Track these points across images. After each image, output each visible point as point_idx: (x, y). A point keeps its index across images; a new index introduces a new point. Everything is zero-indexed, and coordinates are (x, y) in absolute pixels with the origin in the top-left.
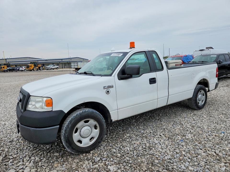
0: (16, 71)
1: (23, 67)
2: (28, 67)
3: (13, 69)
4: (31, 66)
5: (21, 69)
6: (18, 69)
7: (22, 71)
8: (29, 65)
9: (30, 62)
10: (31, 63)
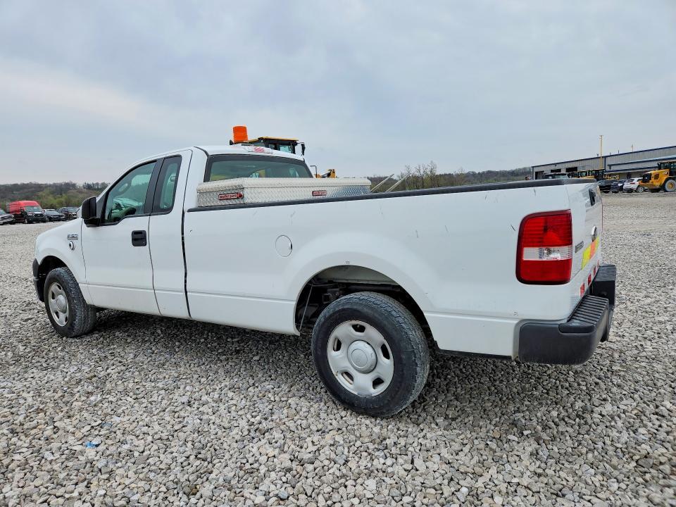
0: (616, 192)
1: (636, 179)
2: (646, 178)
3: (607, 186)
4: (657, 176)
5: (627, 185)
6: (620, 185)
7: (630, 191)
8: (651, 174)
9: (655, 164)
10: (659, 168)
